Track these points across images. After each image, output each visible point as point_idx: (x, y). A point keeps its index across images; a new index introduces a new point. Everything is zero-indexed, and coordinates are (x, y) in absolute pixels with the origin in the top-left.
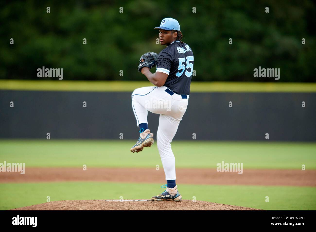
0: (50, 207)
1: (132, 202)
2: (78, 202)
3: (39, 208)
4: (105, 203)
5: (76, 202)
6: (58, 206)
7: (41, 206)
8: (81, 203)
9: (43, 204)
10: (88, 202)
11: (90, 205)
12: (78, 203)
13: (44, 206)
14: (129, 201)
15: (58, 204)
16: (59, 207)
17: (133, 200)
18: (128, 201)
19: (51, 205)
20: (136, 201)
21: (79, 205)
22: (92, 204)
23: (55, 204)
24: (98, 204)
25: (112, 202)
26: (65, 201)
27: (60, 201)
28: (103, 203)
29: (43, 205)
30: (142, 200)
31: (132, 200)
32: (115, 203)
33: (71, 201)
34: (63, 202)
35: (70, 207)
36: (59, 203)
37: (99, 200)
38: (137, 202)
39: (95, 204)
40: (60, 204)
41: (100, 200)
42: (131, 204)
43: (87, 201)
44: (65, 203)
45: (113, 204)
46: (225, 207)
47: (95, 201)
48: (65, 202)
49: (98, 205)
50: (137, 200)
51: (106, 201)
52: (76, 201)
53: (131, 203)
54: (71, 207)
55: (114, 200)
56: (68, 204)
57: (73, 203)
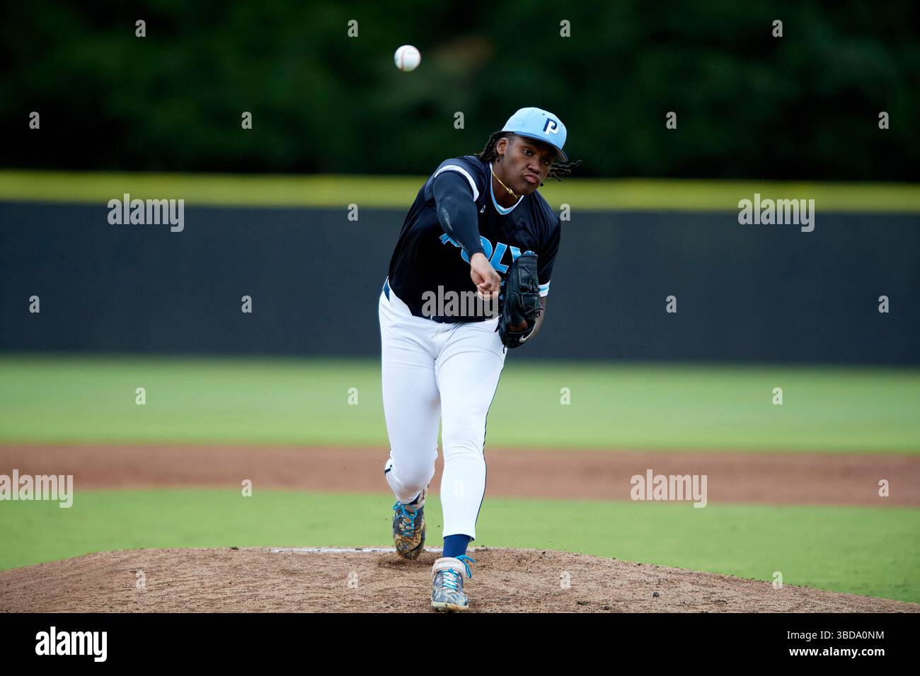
0: (96, 570)
1: (353, 556)
2: (185, 553)
3: (63, 571)
4: (269, 557)
5: (178, 553)
6: (120, 567)
7: (67, 566)
8: (194, 559)
9: (74, 558)
10: (216, 553)
11: (221, 564)
12: (184, 559)
13: (76, 566)
14: (343, 553)
15: (122, 561)
16: (124, 570)
17: (356, 549)
18: (339, 551)
19: (99, 564)
20: (364, 551)
21: (185, 564)
22: (226, 559)
23: (112, 560)
24: (246, 560)
25: (290, 554)
26: (142, 551)
27: (126, 551)
28: (263, 559)
29: (74, 563)
30: (383, 548)
31: (354, 550)
32: (299, 556)
33: (162, 550)
34: (136, 555)
35: (158, 571)
36: (125, 557)
37: (250, 548)
38: (370, 554)
39: (236, 561)
40: (126, 560)
41: (253, 547)
42: (349, 560)
43: (213, 551)
44: (143, 556)
45: (294, 560)
46: (644, 573)
47: (236, 553)
48: (144, 553)
49: (248, 563)
50: (369, 546)
51: (272, 551)
52: (177, 551)
53: (348, 557)
54: (162, 571)
55: (295, 550)
56: (151, 560)
57: (166, 559)
